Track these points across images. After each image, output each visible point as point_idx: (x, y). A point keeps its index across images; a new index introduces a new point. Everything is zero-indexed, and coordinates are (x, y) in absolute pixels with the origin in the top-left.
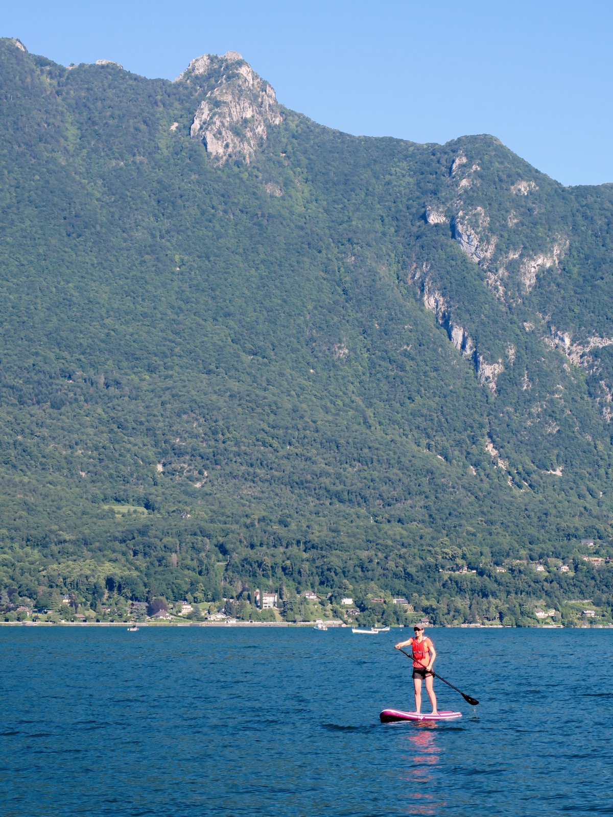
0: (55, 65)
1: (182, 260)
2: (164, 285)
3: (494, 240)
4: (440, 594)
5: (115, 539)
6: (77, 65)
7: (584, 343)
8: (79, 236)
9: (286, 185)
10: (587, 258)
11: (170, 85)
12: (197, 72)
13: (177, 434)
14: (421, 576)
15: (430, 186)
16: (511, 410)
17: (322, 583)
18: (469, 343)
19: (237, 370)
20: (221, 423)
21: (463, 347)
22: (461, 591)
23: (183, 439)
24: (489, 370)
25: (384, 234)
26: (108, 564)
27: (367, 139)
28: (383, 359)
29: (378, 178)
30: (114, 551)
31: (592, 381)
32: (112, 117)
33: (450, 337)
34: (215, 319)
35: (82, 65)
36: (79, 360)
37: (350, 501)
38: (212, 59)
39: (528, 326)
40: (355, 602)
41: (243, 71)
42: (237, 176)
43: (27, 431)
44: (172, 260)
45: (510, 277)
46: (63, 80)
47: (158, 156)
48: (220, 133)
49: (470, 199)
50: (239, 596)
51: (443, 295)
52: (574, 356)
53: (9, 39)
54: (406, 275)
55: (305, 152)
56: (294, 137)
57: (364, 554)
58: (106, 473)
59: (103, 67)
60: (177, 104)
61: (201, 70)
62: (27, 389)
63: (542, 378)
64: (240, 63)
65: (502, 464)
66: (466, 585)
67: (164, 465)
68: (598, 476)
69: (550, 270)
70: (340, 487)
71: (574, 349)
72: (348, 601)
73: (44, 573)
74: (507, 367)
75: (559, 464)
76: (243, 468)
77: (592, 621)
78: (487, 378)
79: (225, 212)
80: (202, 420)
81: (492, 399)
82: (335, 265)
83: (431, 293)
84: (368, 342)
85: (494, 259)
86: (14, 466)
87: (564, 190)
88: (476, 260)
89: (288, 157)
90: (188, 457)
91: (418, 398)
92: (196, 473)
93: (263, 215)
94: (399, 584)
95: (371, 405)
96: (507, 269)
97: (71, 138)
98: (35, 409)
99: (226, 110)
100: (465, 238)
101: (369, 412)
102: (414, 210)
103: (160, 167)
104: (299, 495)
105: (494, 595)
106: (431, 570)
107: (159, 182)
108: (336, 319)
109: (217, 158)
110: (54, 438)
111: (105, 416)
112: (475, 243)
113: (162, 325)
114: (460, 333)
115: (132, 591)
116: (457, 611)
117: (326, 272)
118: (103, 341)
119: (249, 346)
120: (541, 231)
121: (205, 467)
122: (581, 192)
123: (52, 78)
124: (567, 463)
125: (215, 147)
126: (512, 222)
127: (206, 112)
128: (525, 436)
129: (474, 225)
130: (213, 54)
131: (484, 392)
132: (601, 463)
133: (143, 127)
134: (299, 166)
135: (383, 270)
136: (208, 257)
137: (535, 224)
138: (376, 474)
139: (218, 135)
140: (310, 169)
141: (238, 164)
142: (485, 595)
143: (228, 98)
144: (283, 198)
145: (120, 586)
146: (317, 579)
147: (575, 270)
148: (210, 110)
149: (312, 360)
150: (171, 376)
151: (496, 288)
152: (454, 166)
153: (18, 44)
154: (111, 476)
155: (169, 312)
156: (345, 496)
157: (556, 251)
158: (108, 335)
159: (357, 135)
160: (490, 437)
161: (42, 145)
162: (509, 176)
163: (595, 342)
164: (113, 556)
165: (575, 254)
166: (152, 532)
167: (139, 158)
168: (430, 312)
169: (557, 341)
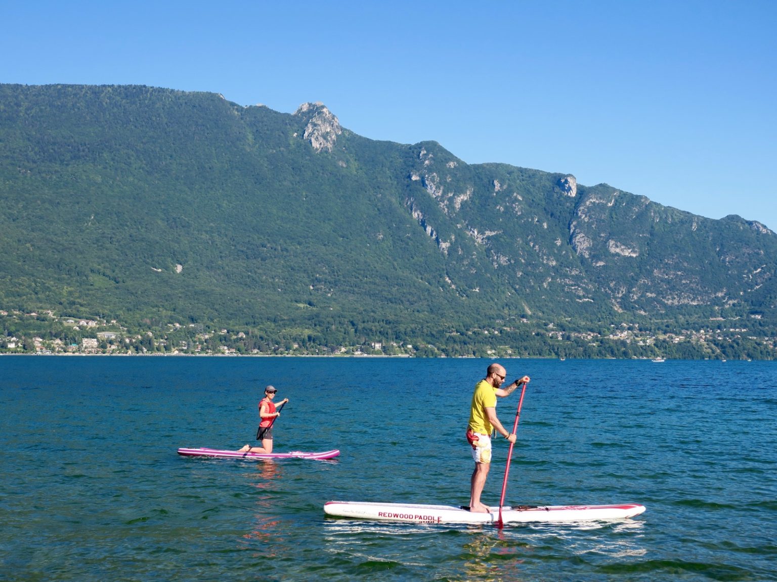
0: (239, 106)
1: (307, 195)
2: (300, 206)
3: (442, 188)
4: (446, 343)
5: (305, 319)
6: (248, 106)
7: (483, 234)
8: (260, 183)
9: (347, 162)
10: (482, 196)
11: (291, 116)
12: (303, 110)
13: (318, 273)
14: (438, 335)
15: (411, 163)
16: (455, 262)
17: (396, 338)
18: (434, 233)
19: (337, 244)
20: (335, 268)
21: (432, 234)
22: (455, 342)
23: (320, 275)
24: (444, 245)
25: (392, 184)
26: (306, 330)
27: (379, 142)
28: (398, 240)
29: (386, 159)
30: (306, 324)
31: (488, 250)
32: (268, 130)
33: (425, 230)
34: (324, 222)
35: (251, 106)
36: (268, 239)
37: (396, 302)
38: (310, 105)
39: (459, 226)
40: (413, 347)
41: (325, 110)
42: (326, 157)
43: (253, 271)
44: (302, 195)
45: (449, 204)
46: (243, 113)
47: (290, 148)
48: (317, 138)
49: (430, 169)
50: (364, 344)
51: (421, 212)
52: (479, 239)
53: (217, 94)
54: (403, 203)
55: (353, 147)
56: (348, 140)
57: (413, 326)
58: (289, 289)
59: (260, 107)
60: (296, 125)
61: (305, 109)
62: (249, 252)
63: (468, 249)
64: (323, 107)
65: (453, 286)
66: (457, 339)
67: (313, 286)
68: (494, 292)
69: (466, 201)
70: (390, 297)
71: (479, 236)
72: (410, 346)
73: (281, 333)
74: (451, 244)
75: (477, 287)
76: (348, 288)
77: (510, 355)
78: (443, 249)
79: (323, 173)
80: (327, 266)
81: (446, 258)
82: (373, 198)
83: (415, 211)
84: (391, 232)
85: (442, 196)
86: (249, 286)
87: (468, 166)
88: (434, 196)
89: (346, 149)
90: (323, 283)
91: (415, 258)
92: (327, 290)
93: (340, 175)
94: (429, 339)
95: (395, 260)
96: (448, 201)
97: (250, 139)
98: (255, 261)
99: (319, 128)
100: (429, 186)
101: (395, 263)
102: (404, 174)
103: (292, 153)
104: (374, 300)
105: (469, 343)
106: (441, 333)
107: (293, 160)
108: (377, 222)
109: (317, 149)
110: (265, 274)
111: (285, 265)
112: (434, 189)
113: (302, 224)
114: (430, 229)
115: (320, 341)
116: (457, 350)
117: (369, 201)
118: (277, 231)
119: (340, 233)
120: (462, 184)
121: (332, 287)
122: (476, 167)
123: (238, 112)
124: (481, 287)
125: (315, 144)
126: (449, 180)
127: (311, 128)
128: (462, 274)
129: (433, 181)
130: (310, 102)
131: (443, 254)
132: (495, 286)
133: (282, 135)
134: (351, 153)
135: (394, 200)
136: (318, 194)
137: (458, 181)
138: (405, 291)
139: (317, 139)
140: (357, 155)
141: (327, 152)
142: (465, 344)
143: (320, 122)
144: (347, 168)
145: (314, 339)
146: (394, 336)
147: (477, 202)
148: (312, 128)
149: (368, 240)
150: (309, 247)
151: (444, 209)
152: (421, 155)
153: (221, 96)
154: (292, 291)
155: (304, 218)
156: (394, 300)
157: (468, 193)
158: (279, 228)
159: (375, 140)
160: (447, 274)
161: (238, 142)
162: (445, 159)
163: (488, 233)
164: (307, 326)
165: (476, 194)
166: (321, 316)
167: (282, 149)
168: (415, 219)
169: (471, 233)
